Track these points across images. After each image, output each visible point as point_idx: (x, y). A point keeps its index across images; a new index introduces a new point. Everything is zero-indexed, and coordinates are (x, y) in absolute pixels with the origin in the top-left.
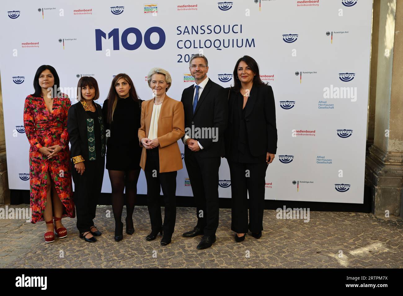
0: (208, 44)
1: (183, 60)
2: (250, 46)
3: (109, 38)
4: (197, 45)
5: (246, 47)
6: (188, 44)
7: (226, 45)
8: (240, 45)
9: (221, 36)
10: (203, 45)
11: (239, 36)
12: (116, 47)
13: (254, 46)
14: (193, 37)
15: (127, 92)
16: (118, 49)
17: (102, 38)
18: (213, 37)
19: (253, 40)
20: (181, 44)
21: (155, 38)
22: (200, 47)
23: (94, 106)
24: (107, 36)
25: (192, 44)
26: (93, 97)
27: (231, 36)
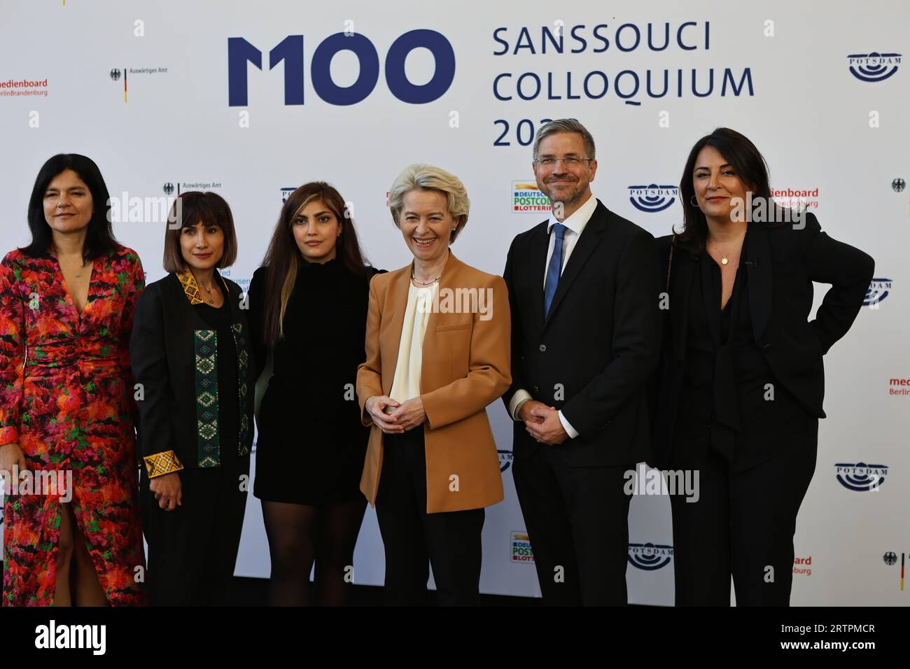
0: (596, 85)
1: (511, 137)
2: (737, 93)
3: (272, 66)
4: (559, 88)
5: (723, 94)
6: (529, 86)
7: (657, 88)
8: (702, 87)
9: (641, 60)
10: (577, 89)
11: (700, 61)
12: (294, 95)
13: (752, 93)
14: (545, 62)
15: (331, 247)
16: (299, 100)
17: (250, 65)
18: (612, 62)
19: (747, 71)
20: (507, 87)
21: (420, 66)
22: (570, 97)
23: (219, 288)
24: (266, 60)
25: (544, 86)
26: (218, 259)
27: (674, 58)
